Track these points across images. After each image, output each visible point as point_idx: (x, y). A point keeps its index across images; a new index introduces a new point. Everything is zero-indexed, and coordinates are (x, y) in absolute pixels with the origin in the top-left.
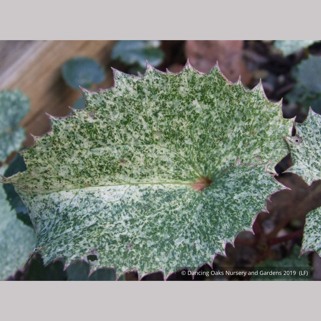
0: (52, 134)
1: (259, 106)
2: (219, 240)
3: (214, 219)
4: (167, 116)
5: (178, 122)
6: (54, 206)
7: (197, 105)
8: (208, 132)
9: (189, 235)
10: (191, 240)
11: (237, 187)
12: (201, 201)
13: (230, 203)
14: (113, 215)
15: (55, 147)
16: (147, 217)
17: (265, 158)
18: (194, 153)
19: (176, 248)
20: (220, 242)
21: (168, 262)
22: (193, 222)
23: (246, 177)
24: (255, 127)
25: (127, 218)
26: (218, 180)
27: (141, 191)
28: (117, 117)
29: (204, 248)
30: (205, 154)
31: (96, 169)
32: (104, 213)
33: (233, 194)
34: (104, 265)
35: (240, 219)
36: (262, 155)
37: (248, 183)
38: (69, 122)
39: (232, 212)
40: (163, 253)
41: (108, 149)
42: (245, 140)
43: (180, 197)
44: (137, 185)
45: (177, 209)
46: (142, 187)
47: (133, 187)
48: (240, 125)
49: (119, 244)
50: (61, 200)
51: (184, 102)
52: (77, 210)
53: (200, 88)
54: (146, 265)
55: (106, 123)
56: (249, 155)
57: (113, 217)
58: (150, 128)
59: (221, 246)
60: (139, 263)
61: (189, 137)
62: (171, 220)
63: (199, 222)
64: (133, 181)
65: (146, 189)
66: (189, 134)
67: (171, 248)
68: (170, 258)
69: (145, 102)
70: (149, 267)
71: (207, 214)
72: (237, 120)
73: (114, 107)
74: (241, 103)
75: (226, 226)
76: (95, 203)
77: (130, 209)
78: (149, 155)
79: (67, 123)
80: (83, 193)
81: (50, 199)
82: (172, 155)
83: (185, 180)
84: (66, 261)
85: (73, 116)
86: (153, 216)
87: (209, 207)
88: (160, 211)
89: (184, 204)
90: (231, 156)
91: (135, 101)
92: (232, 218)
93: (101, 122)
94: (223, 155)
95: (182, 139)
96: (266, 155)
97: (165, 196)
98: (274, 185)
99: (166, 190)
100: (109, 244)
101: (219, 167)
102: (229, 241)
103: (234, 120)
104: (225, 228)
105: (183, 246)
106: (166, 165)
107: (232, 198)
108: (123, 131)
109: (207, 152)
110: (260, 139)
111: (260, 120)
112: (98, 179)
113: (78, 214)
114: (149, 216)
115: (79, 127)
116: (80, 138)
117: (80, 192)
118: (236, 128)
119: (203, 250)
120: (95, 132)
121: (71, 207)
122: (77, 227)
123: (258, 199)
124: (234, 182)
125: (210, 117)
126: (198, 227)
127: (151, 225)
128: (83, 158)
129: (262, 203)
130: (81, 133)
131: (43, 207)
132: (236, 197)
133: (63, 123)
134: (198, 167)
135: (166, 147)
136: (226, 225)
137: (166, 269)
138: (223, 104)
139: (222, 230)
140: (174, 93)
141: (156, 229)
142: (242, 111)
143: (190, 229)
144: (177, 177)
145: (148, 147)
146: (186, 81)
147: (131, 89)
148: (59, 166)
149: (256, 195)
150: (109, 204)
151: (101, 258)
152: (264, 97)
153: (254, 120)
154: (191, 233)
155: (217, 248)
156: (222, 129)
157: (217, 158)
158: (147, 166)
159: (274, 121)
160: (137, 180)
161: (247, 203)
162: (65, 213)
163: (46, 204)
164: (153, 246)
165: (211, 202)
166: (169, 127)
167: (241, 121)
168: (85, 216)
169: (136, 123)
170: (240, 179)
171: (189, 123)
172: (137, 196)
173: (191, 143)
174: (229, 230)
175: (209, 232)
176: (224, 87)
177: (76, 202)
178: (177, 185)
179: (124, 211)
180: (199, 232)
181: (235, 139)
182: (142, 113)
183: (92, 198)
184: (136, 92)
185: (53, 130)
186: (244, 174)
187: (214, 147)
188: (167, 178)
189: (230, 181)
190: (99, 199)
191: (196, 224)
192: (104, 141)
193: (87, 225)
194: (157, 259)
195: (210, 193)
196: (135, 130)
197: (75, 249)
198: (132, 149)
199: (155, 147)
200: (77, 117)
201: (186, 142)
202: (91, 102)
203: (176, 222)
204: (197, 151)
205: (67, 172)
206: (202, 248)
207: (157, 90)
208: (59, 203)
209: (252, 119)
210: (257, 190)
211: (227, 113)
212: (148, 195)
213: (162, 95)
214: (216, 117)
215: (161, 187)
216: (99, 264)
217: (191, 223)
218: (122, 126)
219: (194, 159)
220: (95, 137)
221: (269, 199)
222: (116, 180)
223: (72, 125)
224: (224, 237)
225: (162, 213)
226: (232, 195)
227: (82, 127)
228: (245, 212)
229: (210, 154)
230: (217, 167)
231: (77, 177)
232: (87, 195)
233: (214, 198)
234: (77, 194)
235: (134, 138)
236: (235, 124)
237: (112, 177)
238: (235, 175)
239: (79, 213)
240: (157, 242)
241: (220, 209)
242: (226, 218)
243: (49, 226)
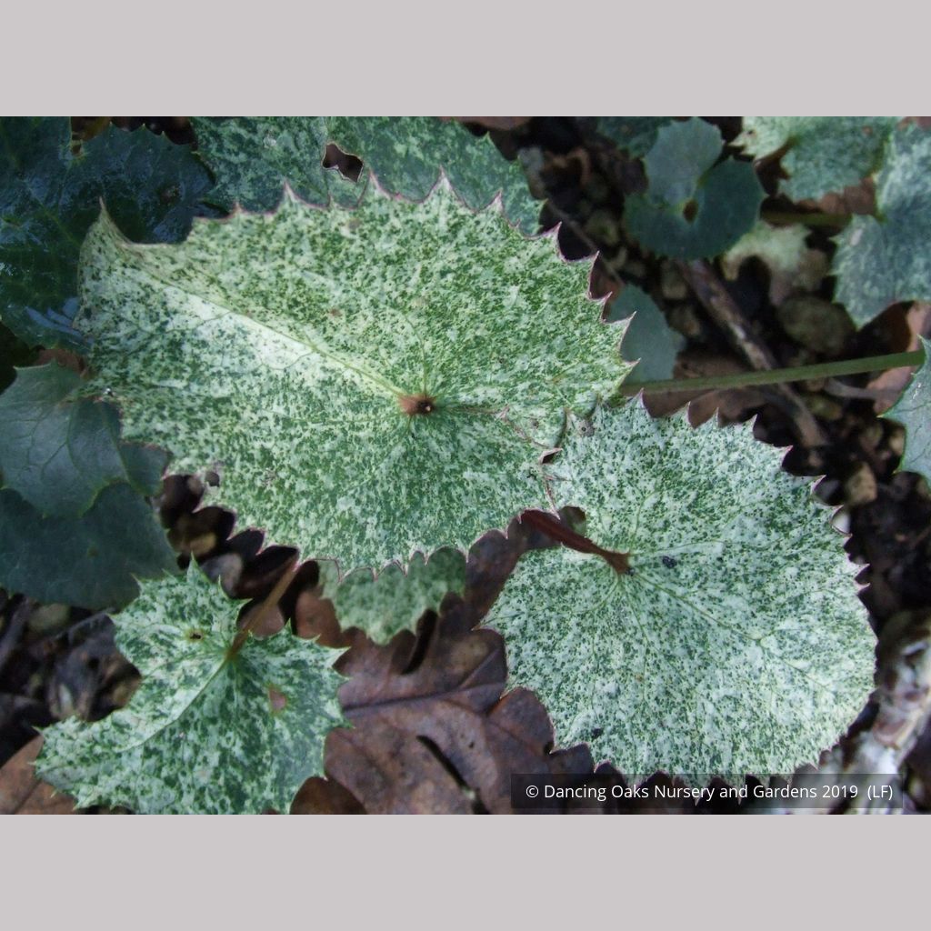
0: (270, 218)
1: (599, 353)
2: (408, 538)
3: (416, 496)
4: (457, 285)
5: (464, 300)
6: (162, 312)
7: (513, 294)
8: (494, 339)
9: (364, 499)
10: (364, 512)
11: (478, 456)
12: (404, 440)
13: (453, 480)
14: (262, 395)
15: (256, 238)
16: (311, 426)
17: (544, 430)
18: (446, 355)
19: (335, 516)
20: (409, 543)
21: (313, 537)
22: (378, 478)
23: (502, 450)
24: (567, 376)
25: (281, 411)
26: (449, 417)
27: (324, 369)
28: (387, 246)
29: (378, 539)
30: (460, 366)
31: (285, 301)
32: (248, 382)
33: (466, 465)
34: (226, 503)
35: (458, 522)
36: (542, 422)
37: (500, 463)
38: (312, 217)
39: (451, 500)
40: (313, 515)
41: (330, 283)
42: (536, 385)
43: (375, 412)
44: (324, 355)
45: (361, 434)
46: (330, 364)
47: (316, 356)
48: (548, 359)
49: (256, 465)
50: (183, 309)
51: (500, 279)
52: (205, 350)
53: (540, 275)
54: (282, 526)
55: (363, 247)
56: (523, 410)
57: (259, 399)
58: (419, 287)
59: (408, 552)
60: (273, 519)
61: (459, 329)
62: (346, 454)
63: (389, 482)
64: (324, 347)
65: (333, 371)
66: (463, 325)
67: (328, 511)
68: (321, 529)
69: (446, 248)
70: (284, 534)
71: (406, 475)
72: (550, 350)
73: (397, 232)
74: (577, 333)
75: (430, 520)
76: (241, 353)
77: (292, 397)
78: (381, 324)
79: (307, 216)
80: (231, 321)
81: (161, 294)
82: (412, 341)
83: (398, 385)
84: (172, 465)
85: (326, 212)
86: (321, 428)
87: (415, 462)
88: (335, 423)
89: (375, 429)
90: (494, 393)
91: (433, 239)
92: (446, 511)
93: (358, 242)
94: (485, 384)
95: (446, 326)
96: (547, 426)
97: (355, 399)
98: (540, 496)
99: (362, 387)
100: (242, 460)
101: (464, 397)
102: (423, 550)
103: (545, 347)
104: (427, 523)
105: (347, 516)
106: (392, 351)
107: (461, 472)
108: (375, 271)
109: (465, 365)
110: (558, 398)
111: (583, 371)
112: (274, 316)
113: (203, 359)
114: (313, 426)
115: (319, 231)
116: (306, 246)
117: (226, 317)
118: (539, 358)
119: (375, 543)
120: (336, 252)
121: (195, 335)
122: (195, 388)
123: (504, 504)
124: (475, 442)
125: (515, 322)
126: (384, 493)
127: (313, 446)
128: (279, 275)
129: (505, 515)
130: (313, 242)
131: (136, 297)
132: (467, 474)
133: (301, 213)
134: (433, 377)
135: (414, 324)
136: (432, 518)
137: (308, 547)
138: (552, 317)
139: (420, 523)
140: (497, 259)
141: (317, 458)
142: (569, 344)
143: (369, 488)
144: (392, 375)
145: (389, 311)
146: (531, 254)
147: (443, 220)
148: (233, 264)
149: (503, 494)
150: (263, 369)
151: (226, 487)
152: (616, 344)
153: (575, 367)
154: (368, 497)
155: (400, 551)
156: (518, 349)
157: (472, 382)
158: (364, 338)
159: (600, 386)
160: (331, 349)
161: (481, 500)
162: (178, 338)
163: (148, 296)
164: (303, 493)
165: (420, 454)
166: (445, 300)
167: (554, 355)
168: (214, 370)
169: (405, 271)
170: (490, 445)
171: (478, 311)
172: (312, 376)
173: (453, 339)
174: (432, 532)
175: (398, 514)
176: (575, 296)
177: (209, 331)
178: (382, 387)
179: (281, 395)
180: (380, 503)
181: (523, 372)
182: (426, 262)
183: (241, 341)
184: (446, 228)
185: (276, 215)
186: (500, 440)
187: (483, 364)
188: (376, 368)
189: (471, 435)
190: (251, 349)
191: (382, 486)
192: (336, 271)
193: (212, 393)
194: (301, 523)
195: (425, 433)
196: (395, 280)
197: (190, 444)
198: (364, 302)
199: (400, 316)
200: (329, 216)
201: (449, 333)
202: (369, 205)
203: (353, 461)
204: (452, 355)
205: (235, 280)
206: (375, 536)
207: (478, 243)
208: (175, 312)
209: (573, 364)
210: (508, 485)
211: (545, 331)
212: (330, 383)
213: (479, 253)
214: (523, 326)
215: (357, 379)
216: (219, 497)
217: (374, 477)
218: (382, 263)
219: (437, 364)
220: (328, 259)
221: (519, 515)
222: (298, 332)
223: (311, 223)
224: (419, 539)
225: (336, 431)
226: (464, 467)
227: (323, 235)
228: (472, 515)
229: (466, 370)
230: (460, 394)
231: (244, 296)
232: (236, 331)
233: (429, 450)
234: (219, 317)
235: (382, 288)
236: (542, 352)
237: (298, 325)
238: (484, 430)
239: (205, 357)
240: (312, 487)
241: (432, 481)
242: (436, 505)
243: (129, 339)
